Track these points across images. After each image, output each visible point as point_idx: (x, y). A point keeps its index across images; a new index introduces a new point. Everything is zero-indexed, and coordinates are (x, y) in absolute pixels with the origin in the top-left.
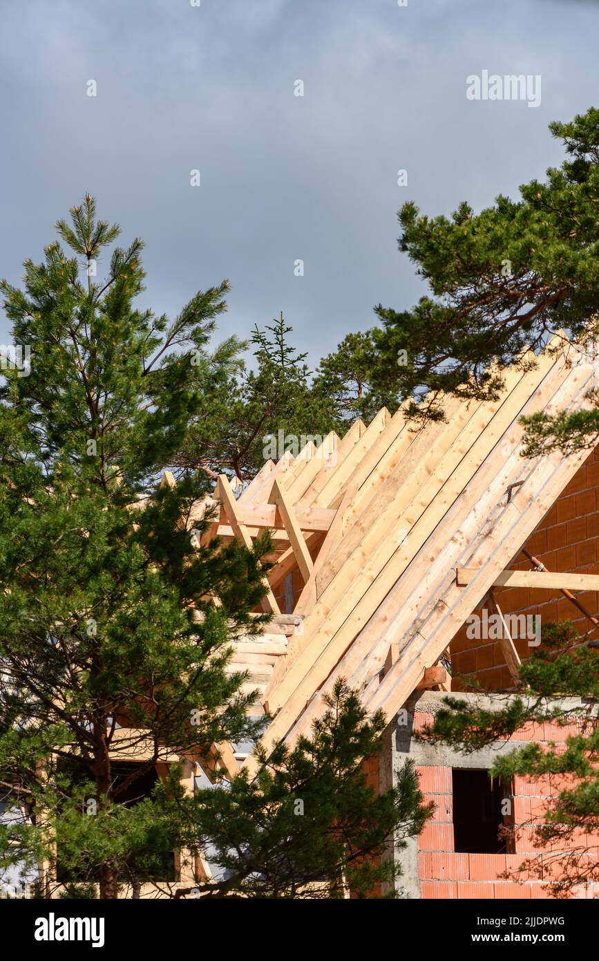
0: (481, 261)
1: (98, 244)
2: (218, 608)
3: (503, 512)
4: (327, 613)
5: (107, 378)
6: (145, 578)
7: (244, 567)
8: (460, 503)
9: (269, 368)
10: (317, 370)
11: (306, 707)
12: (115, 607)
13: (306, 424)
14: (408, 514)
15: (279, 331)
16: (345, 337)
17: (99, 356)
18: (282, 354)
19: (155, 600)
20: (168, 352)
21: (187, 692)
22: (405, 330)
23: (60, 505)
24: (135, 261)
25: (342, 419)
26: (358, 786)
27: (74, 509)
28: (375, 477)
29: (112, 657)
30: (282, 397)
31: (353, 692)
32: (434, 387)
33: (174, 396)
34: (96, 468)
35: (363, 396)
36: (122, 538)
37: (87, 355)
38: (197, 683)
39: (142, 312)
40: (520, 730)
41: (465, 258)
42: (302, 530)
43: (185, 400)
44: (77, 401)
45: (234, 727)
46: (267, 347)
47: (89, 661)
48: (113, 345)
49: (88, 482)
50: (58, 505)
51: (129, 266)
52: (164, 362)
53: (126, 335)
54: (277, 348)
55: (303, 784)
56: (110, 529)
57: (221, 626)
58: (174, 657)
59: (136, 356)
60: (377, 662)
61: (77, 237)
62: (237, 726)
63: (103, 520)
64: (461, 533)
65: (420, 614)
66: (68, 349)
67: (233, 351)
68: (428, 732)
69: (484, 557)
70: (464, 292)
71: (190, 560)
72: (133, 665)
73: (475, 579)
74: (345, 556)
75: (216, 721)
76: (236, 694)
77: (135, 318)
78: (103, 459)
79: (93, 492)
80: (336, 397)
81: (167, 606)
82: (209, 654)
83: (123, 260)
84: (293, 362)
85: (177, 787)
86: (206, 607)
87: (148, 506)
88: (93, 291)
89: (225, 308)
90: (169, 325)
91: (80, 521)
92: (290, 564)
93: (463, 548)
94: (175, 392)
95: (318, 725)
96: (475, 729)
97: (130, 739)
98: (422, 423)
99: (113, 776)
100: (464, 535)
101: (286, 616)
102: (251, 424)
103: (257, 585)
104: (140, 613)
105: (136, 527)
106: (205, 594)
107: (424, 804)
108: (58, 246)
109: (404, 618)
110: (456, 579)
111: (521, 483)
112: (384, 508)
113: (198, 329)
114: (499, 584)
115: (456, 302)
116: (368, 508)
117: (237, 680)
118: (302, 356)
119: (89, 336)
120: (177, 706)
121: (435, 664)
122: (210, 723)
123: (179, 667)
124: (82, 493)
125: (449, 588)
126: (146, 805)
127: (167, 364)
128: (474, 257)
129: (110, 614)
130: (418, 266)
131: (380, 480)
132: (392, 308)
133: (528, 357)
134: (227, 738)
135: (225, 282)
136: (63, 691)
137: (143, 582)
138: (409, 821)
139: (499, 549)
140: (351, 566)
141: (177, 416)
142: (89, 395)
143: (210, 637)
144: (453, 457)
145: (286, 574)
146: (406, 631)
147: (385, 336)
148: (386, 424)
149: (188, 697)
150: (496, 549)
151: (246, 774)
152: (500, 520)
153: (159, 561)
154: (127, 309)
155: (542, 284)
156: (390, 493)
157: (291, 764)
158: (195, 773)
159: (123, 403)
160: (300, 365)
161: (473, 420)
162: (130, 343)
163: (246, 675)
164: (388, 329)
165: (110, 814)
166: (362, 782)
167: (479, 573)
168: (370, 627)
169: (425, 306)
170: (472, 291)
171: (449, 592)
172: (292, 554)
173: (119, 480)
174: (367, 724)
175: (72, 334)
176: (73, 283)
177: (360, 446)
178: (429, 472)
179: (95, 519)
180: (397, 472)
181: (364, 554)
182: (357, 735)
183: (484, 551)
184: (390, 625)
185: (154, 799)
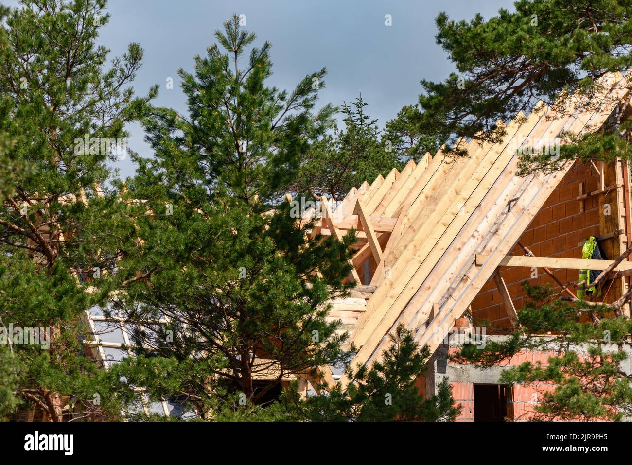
0: (489, 50)
1: (241, 45)
2: (321, 279)
3: (505, 218)
4: (391, 284)
5: (248, 131)
6: (273, 259)
7: (338, 252)
8: (477, 212)
9: (353, 128)
10: (384, 130)
11: (378, 345)
12: (255, 278)
13: (377, 164)
14: (444, 220)
15: (359, 106)
16: (402, 108)
17: (243, 117)
18: (361, 120)
19: (280, 273)
20: (288, 114)
21: (302, 333)
22: (441, 95)
23: (219, 213)
24: (266, 56)
25: (401, 161)
26: (413, 394)
27: (228, 215)
28: (422, 197)
29: (253, 311)
30: (362, 147)
31: (409, 332)
32: (461, 134)
33: (292, 143)
34: (242, 189)
35: (414, 146)
36: (258, 234)
37: (235, 117)
38: (308, 327)
39: (271, 88)
40: (518, 354)
41: (479, 47)
42: (375, 231)
43: (299, 145)
44: (229, 146)
45: (332, 356)
46: (352, 116)
47: (238, 314)
48: (252, 110)
49: (237, 198)
50: (218, 212)
51: (262, 59)
52: (285, 121)
53: (261, 103)
54: (358, 116)
55: (376, 392)
56: (251, 228)
57: (323, 290)
58: (292, 310)
59: (267, 117)
60: (424, 316)
61: (228, 41)
62: (333, 355)
63: (247, 223)
64: (478, 232)
65: (452, 284)
66: (223, 113)
67: (330, 114)
68: (458, 356)
69: (493, 247)
70: (478, 70)
71: (302, 248)
72: (266, 316)
73: (487, 261)
74: (403, 248)
75: (320, 352)
76: (333, 335)
77: (266, 93)
78: (246, 183)
79: (240, 204)
80: (397, 147)
81: (288, 277)
82: (316, 309)
83: (258, 55)
84: (369, 125)
85: (295, 394)
86: (313, 280)
87: (275, 214)
88: (239, 75)
89: (324, 86)
90: (288, 97)
91: (232, 223)
92: (367, 254)
93: (479, 242)
94: (292, 140)
95: (386, 354)
96: (488, 353)
97: (265, 364)
98: (453, 158)
99: (254, 388)
100: (480, 233)
101: (365, 287)
102: (342, 164)
103: (346, 264)
104: (271, 282)
105: (267, 227)
106: (312, 270)
107: (456, 405)
108: (216, 46)
109: (442, 287)
110: (475, 261)
111: (517, 199)
112: (428, 216)
113: (307, 99)
114: (503, 264)
115: (473, 77)
116: (417, 217)
117: (334, 326)
118: (374, 121)
119: (236, 105)
120: (295, 342)
121: (462, 317)
122: (317, 354)
123: (296, 316)
124: (232, 206)
125: (471, 267)
126: (275, 406)
127: (287, 122)
128: (485, 47)
129: (251, 284)
130: (449, 53)
131: (425, 199)
132: (432, 81)
133: (521, 114)
134: (327, 363)
135: (324, 68)
136: (221, 333)
137: (272, 262)
138: (446, 417)
139: (503, 242)
140: (407, 254)
141: (294, 155)
142: (237, 143)
143: (316, 298)
144: (472, 184)
145: (365, 260)
146: (443, 295)
147: (428, 99)
148: (429, 163)
149: (302, 336)
150: (501, 241)
151: (340, 387)
152: (504, 223)
153: (282, 249)
154: (261, 87)
155: (529, 64)
156: (432, 207)
157: (369, 379)
158: (307, 388)
159: (258, 147)
160: (373, 126)
161: (485, 159)
162: (263, 109)
163: (339, 323)
164: (430, 95)
165: (252, 412)
166: (415, 391)
167: (490, 257)
168: (420, 293)
169: (454, 80)
170: (484, 70)
171: (471, 270)
172: (369, 247)
173: (256, 197)
174: (418, 353)
175: (225, 103)
176: (226, 70)
177: (412, 178)
178: (457, 193)
179: (241, 222)
180: (437, 194)
181: (415, 246)
182: (411, 360)
183: (493, 243)
184: (433, 291)
185: (280, 402)
